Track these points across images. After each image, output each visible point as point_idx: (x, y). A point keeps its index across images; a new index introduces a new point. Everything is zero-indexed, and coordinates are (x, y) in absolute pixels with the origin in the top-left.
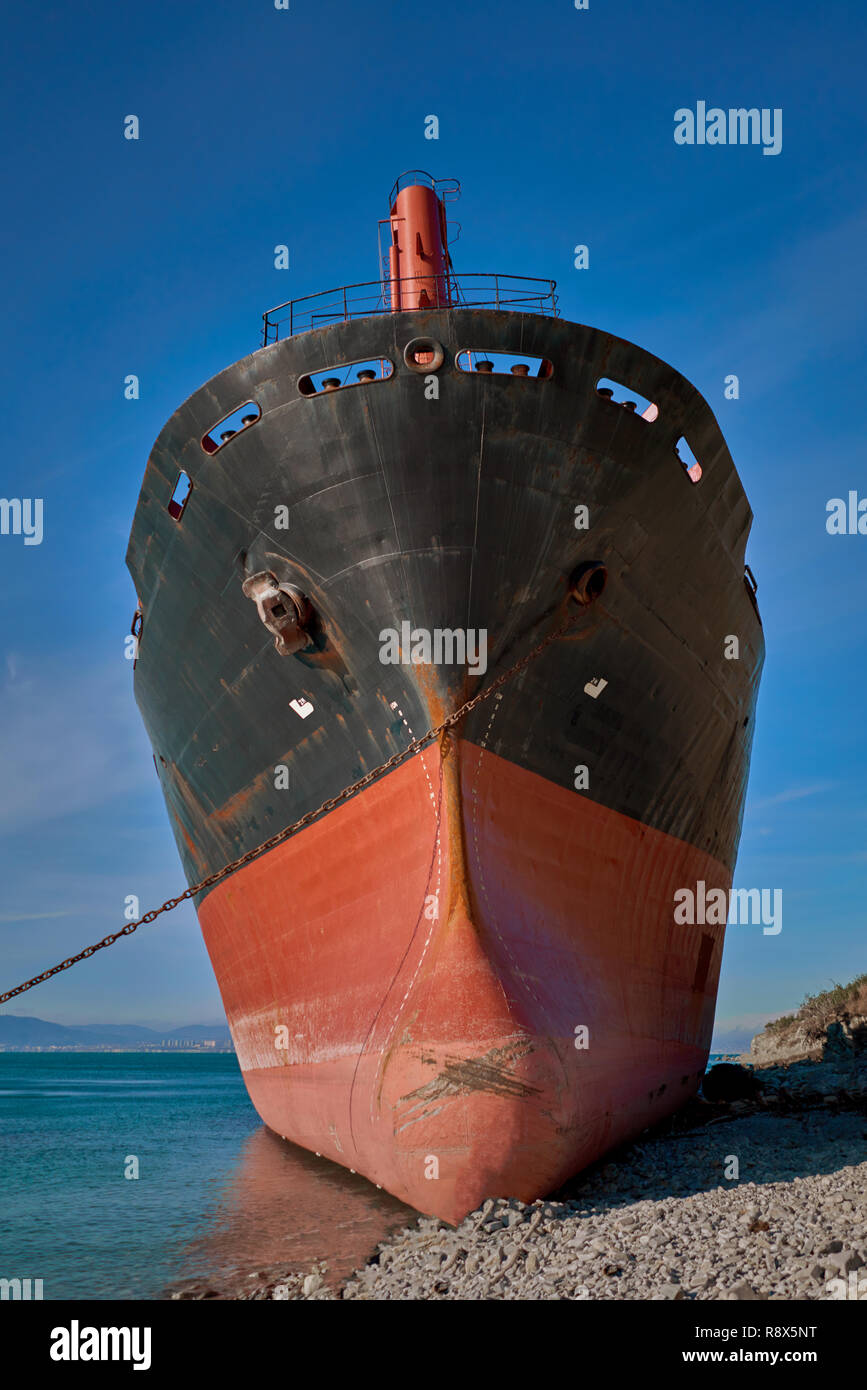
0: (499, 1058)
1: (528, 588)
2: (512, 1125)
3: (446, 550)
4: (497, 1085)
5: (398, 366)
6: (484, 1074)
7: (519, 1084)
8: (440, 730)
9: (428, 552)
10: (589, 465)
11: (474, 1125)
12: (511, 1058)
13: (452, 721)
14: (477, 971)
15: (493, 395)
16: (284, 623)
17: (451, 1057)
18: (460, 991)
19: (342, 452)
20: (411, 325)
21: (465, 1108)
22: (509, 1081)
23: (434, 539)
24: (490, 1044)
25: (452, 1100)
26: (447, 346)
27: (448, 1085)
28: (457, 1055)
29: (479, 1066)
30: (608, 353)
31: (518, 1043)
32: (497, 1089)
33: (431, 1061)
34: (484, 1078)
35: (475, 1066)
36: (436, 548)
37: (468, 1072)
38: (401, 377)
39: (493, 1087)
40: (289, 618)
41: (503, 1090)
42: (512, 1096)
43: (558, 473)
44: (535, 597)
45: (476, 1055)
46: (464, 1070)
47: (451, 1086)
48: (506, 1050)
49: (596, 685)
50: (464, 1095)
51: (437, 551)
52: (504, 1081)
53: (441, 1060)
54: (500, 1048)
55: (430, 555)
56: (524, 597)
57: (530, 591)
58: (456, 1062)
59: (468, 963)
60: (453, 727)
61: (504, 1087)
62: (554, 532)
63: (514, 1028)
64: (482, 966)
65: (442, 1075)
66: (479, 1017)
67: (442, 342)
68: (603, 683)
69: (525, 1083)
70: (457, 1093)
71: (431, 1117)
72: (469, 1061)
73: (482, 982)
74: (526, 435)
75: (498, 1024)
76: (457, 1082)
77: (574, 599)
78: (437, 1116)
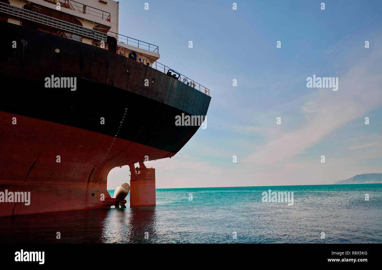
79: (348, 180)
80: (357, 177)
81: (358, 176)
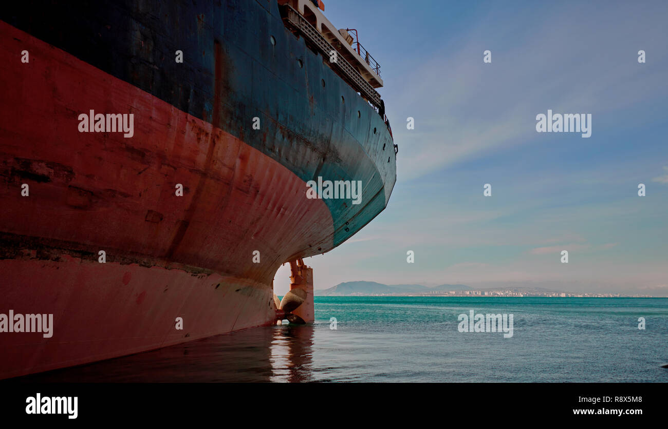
79: (329, 290)
80: (343, 286)
81: (343, 284)
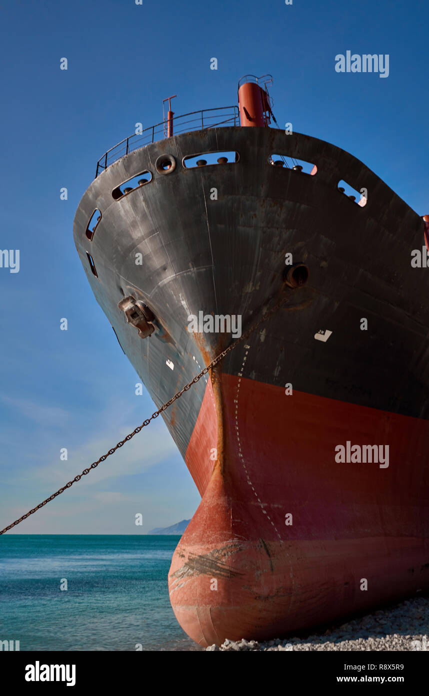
0: (217, 554)
1: (251, 284)
2: (222, 594)
3: (197, 270)
4: (214, 571)
5: (154, 172)
6: (207, 564)
7: (228, 570)
8: (208, 369)
9: (189, 272)
10: (275, 208)
11: (200, 594)
12: (225, 555)
13: (214, 363)
14: (218, 504)
15: (207, 178)
16: (138, 321)
17: (192, 554)
18: (205, 516)
19: (138, 226)
20: (156, 150)
21: (196, 583)
22: (222, 568)
23: (190, 264)
24: (214, 546)
25: (190, 578)
26: (177, 156)
27: (188, 570)
28: (195, 553)
29: (205, 559)
30: (273, 139)
31: (232, 546)
32: (214, 573)
33: (183, 556)
34: (207, 566)
35: (203, 559)
36: (192, 269)
37: (199, 563)
38: (157, 179)
39: (211, 572)
40: (140, 319)
41: (218, 574)
42: (222, 577)
43: (255, 215)
44: (258, 288)
45: (205, 552)
46: (197, 562)
47: (189, 570)
48: (222, 550)
49: (324, 334)
50: (196, 576)
51: (193, 271)
52: (218, 568)
53: (187, 556)
54: (219, 549)
55: (190, 273)
56: (250, 289)
57: (253, 285)
58: (194, 556)
59: (213, 499)
60: (216, 366)
61: (218, 572)
62: (261, 249)
63: (232, 537)
64: (222, 501)
65: (186, 564)
66: (212, 531)
67: (173, 155)
68: (328, 333)
69: (232, 570)
70: (192, 575)
71: (180, 588)
72: (200, 556)
73: (219, 510)
74: (230, 197)
75: (221, 534)
76: (192, 568)
77: (287, 286)
78: (183, 587)
